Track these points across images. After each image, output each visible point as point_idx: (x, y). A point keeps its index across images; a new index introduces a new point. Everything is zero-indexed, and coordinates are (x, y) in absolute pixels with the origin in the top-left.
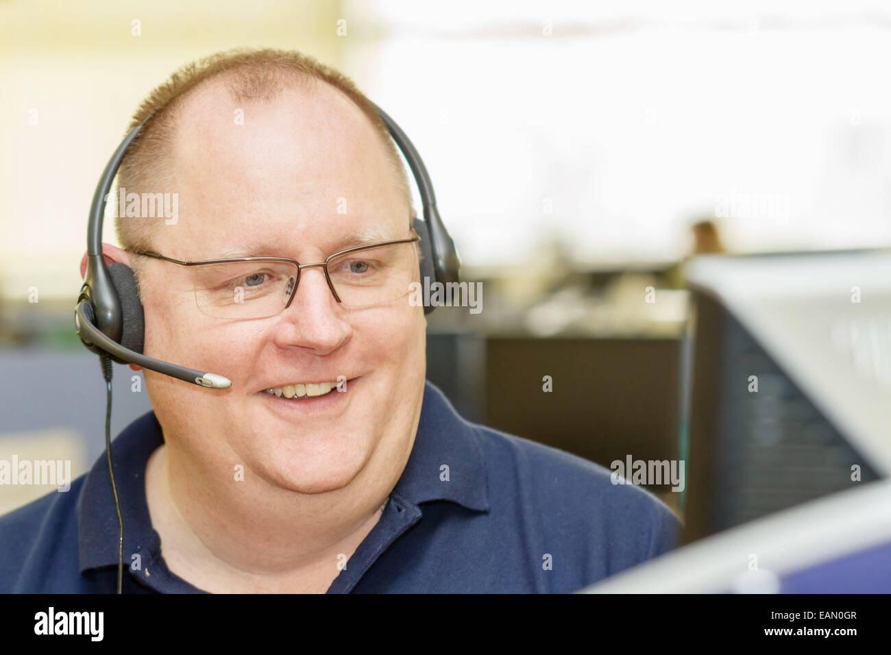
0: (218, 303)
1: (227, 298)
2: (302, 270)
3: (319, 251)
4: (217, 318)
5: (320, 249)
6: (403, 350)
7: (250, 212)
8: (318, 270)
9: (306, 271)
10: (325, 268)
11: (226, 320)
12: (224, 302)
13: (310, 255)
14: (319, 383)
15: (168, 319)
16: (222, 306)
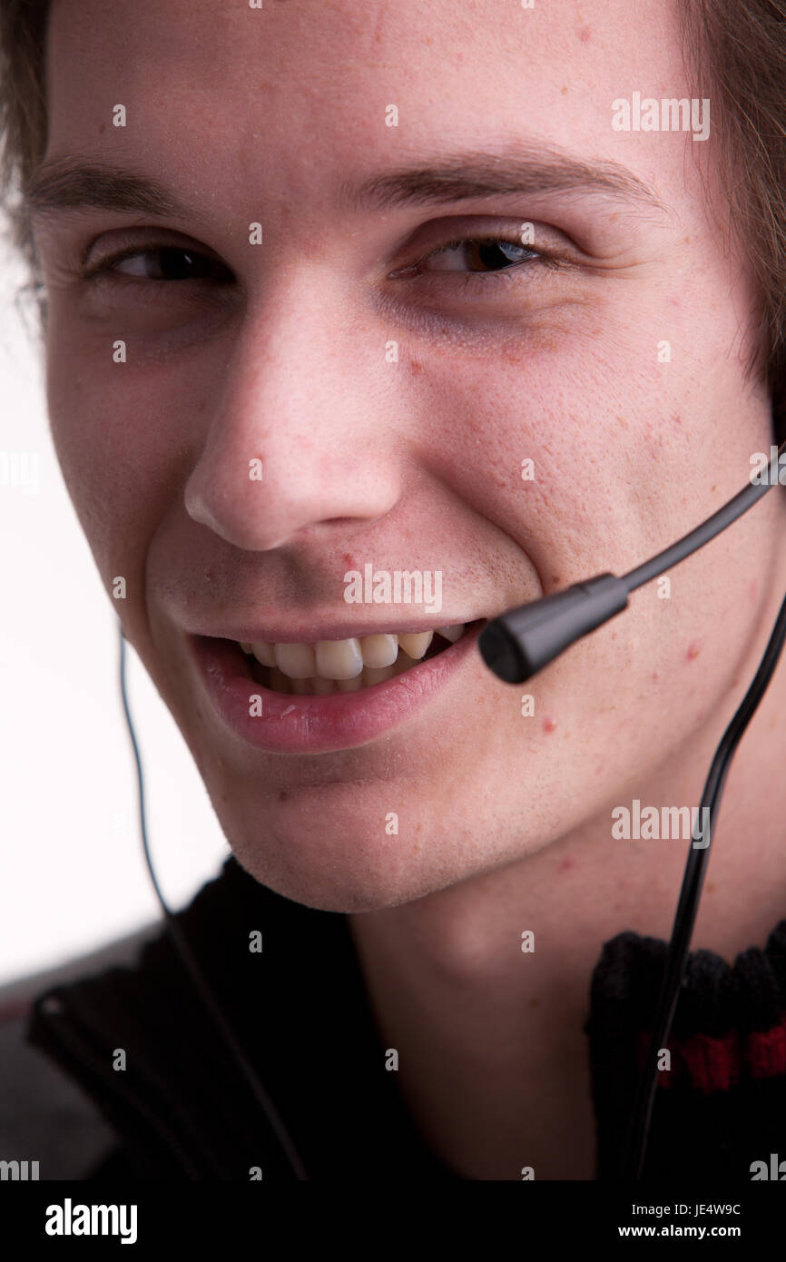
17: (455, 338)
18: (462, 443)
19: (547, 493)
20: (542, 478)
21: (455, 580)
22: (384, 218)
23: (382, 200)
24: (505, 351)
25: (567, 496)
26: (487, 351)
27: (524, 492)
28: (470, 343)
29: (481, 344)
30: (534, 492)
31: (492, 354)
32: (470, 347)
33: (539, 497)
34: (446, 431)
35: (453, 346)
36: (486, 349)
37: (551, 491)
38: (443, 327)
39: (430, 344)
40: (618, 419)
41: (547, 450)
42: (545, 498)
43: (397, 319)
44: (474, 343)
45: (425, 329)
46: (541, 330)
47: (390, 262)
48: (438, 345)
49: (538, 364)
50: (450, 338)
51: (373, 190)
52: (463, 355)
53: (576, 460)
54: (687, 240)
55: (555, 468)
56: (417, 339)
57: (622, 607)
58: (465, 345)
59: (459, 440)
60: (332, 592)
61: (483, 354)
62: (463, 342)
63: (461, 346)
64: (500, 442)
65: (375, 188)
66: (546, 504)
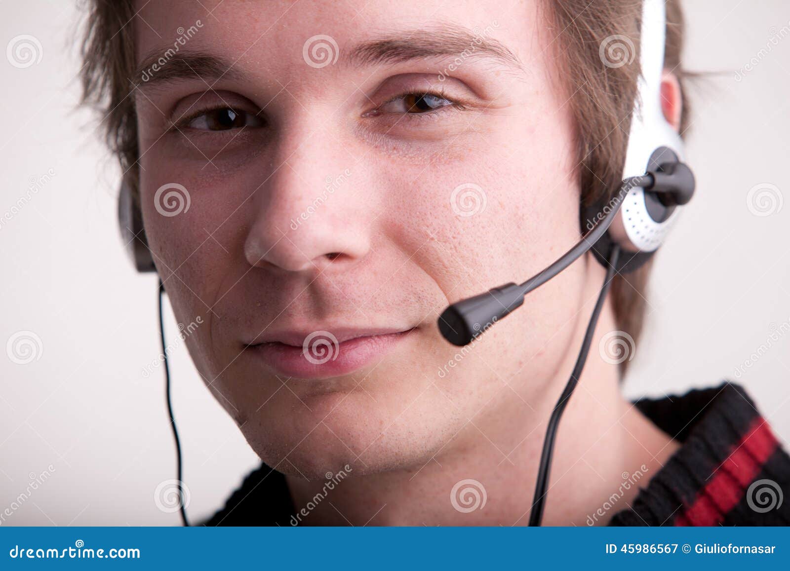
17: (401, 153)
18: (409, 214)
19: (457, 245)
20: (454, 236)
21: (399, 305)
22: (363, 73)
23: (362, 61)
24: (432, 160)
25: (468, 247)
26: (421, 160)
27: (444, 244)
28: (410, 155)
29: (417, 155)
30: (450, 243)
31: (424, 162)
32: (411, 158)
33: (453, 247)
34: (399, 208)
35: (400, 157)
36: (420, 158)
37: (459, 243)
38: (395, 146)
39: (387, 156)
40: (499, 203)
41: (458, 219)
42: (455, 247)
43: (368, 141)
44: (413, 155)
45: (384, 148)
46: (454, 148)
47: (363, 106)
48: (392, 156)
49: (452, 168)
50: (398, 152)
51: (358, 54)
52: (406, 162)
53: (474, 226)
54: (537, 92)
55: (462, 230)
56: (380, 153)
57: (520, 303)
58: (407, 156)
59: (407, 212)
60: (334, 306)
61: (419, 162)
62: (406, 154)
63: (405, 157)
64: (431, 213)
65: (359, 53)
66: (456, 251)
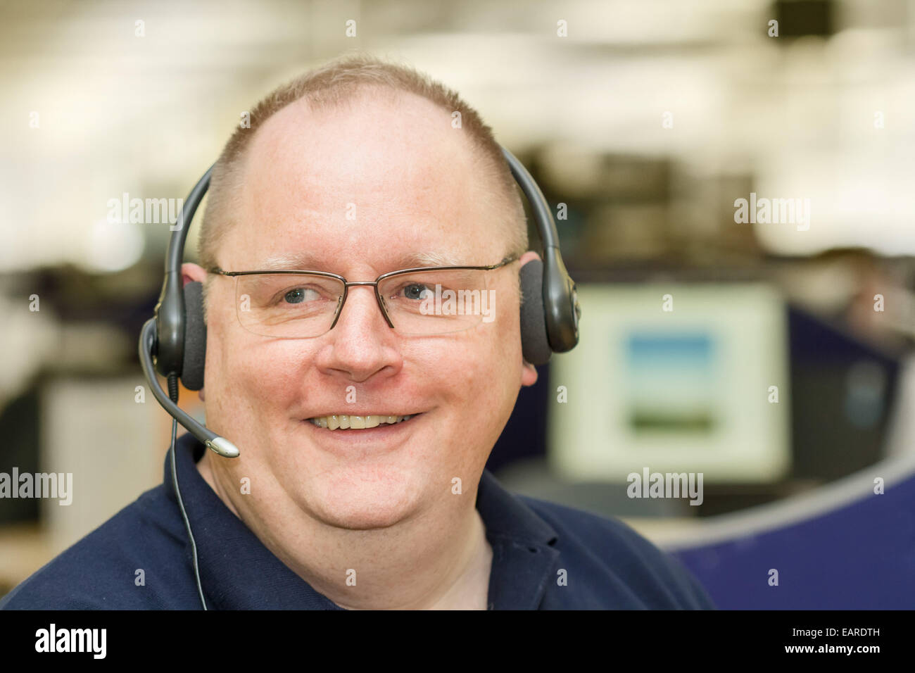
0: (268, 322)
1: (276, 316)
2: (350, 288)
3: (371, 268)
4: (262, 336)
5: (373, 267)
6: (474, 388)
7: (300, 221)
8: (367, 288)
9: (354, 288)
10: (375, 286)
11: (271, 338)
12: (274, 321)
13: (360, 273)
14: (364, 415)
15: (223, 339)
16: (271, 325)
